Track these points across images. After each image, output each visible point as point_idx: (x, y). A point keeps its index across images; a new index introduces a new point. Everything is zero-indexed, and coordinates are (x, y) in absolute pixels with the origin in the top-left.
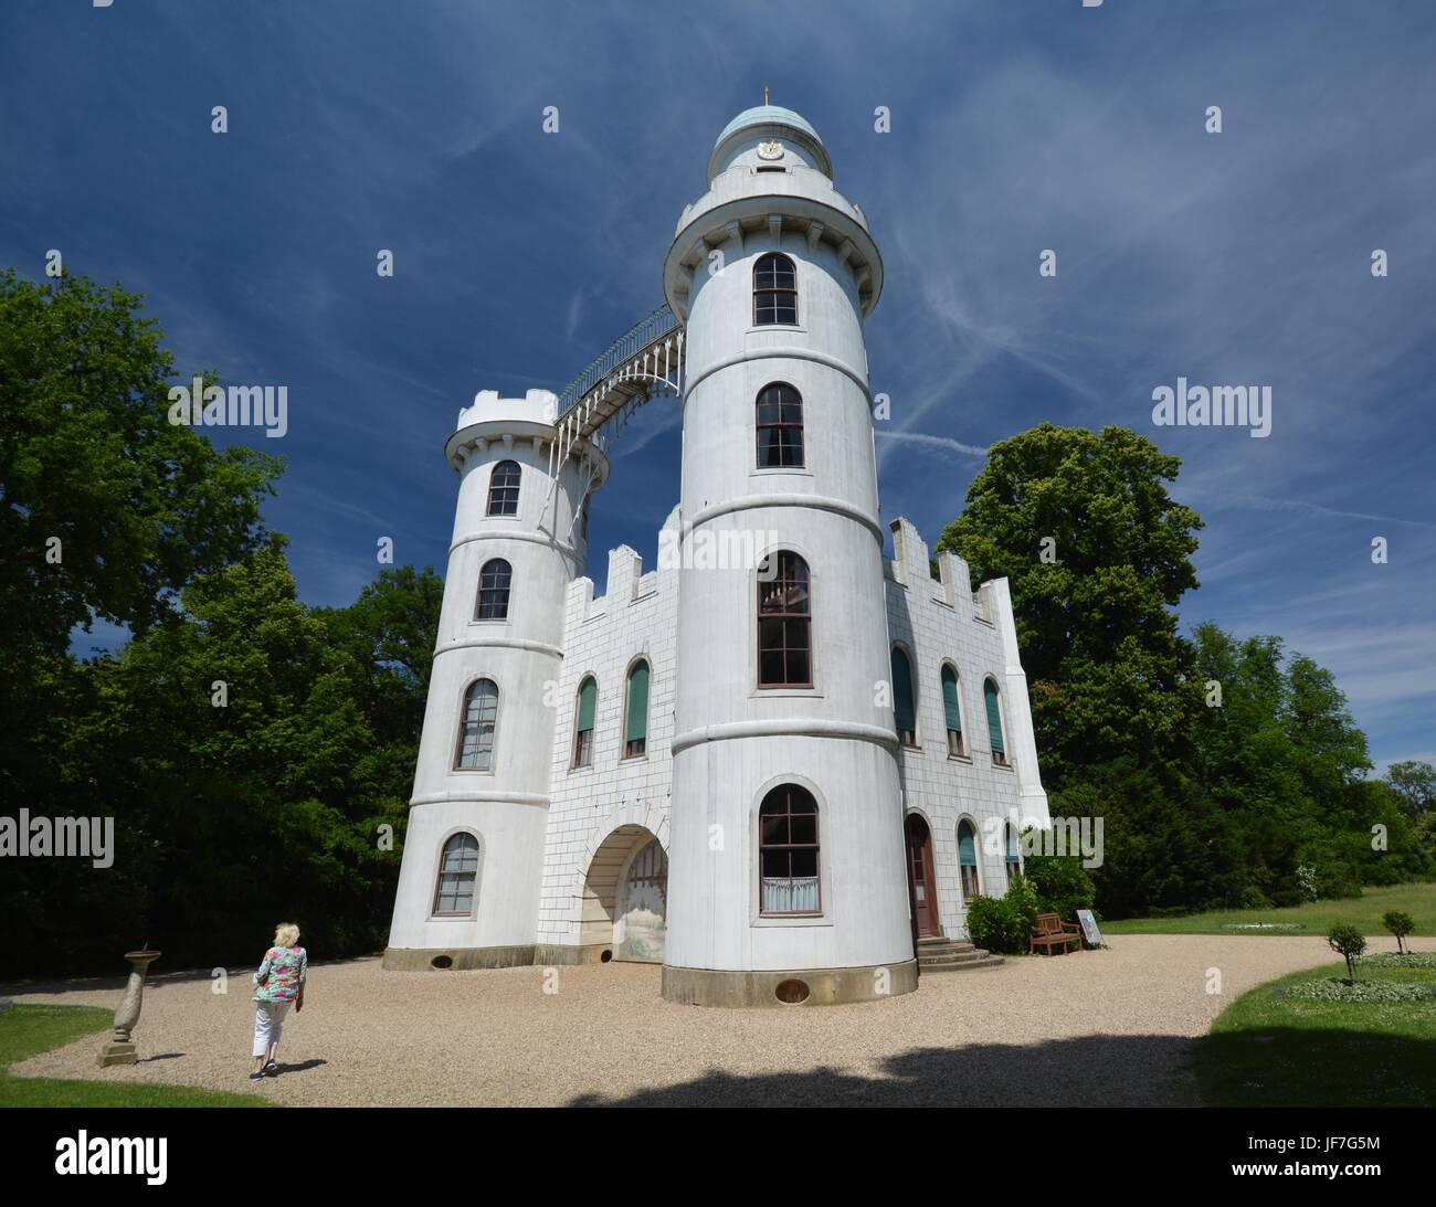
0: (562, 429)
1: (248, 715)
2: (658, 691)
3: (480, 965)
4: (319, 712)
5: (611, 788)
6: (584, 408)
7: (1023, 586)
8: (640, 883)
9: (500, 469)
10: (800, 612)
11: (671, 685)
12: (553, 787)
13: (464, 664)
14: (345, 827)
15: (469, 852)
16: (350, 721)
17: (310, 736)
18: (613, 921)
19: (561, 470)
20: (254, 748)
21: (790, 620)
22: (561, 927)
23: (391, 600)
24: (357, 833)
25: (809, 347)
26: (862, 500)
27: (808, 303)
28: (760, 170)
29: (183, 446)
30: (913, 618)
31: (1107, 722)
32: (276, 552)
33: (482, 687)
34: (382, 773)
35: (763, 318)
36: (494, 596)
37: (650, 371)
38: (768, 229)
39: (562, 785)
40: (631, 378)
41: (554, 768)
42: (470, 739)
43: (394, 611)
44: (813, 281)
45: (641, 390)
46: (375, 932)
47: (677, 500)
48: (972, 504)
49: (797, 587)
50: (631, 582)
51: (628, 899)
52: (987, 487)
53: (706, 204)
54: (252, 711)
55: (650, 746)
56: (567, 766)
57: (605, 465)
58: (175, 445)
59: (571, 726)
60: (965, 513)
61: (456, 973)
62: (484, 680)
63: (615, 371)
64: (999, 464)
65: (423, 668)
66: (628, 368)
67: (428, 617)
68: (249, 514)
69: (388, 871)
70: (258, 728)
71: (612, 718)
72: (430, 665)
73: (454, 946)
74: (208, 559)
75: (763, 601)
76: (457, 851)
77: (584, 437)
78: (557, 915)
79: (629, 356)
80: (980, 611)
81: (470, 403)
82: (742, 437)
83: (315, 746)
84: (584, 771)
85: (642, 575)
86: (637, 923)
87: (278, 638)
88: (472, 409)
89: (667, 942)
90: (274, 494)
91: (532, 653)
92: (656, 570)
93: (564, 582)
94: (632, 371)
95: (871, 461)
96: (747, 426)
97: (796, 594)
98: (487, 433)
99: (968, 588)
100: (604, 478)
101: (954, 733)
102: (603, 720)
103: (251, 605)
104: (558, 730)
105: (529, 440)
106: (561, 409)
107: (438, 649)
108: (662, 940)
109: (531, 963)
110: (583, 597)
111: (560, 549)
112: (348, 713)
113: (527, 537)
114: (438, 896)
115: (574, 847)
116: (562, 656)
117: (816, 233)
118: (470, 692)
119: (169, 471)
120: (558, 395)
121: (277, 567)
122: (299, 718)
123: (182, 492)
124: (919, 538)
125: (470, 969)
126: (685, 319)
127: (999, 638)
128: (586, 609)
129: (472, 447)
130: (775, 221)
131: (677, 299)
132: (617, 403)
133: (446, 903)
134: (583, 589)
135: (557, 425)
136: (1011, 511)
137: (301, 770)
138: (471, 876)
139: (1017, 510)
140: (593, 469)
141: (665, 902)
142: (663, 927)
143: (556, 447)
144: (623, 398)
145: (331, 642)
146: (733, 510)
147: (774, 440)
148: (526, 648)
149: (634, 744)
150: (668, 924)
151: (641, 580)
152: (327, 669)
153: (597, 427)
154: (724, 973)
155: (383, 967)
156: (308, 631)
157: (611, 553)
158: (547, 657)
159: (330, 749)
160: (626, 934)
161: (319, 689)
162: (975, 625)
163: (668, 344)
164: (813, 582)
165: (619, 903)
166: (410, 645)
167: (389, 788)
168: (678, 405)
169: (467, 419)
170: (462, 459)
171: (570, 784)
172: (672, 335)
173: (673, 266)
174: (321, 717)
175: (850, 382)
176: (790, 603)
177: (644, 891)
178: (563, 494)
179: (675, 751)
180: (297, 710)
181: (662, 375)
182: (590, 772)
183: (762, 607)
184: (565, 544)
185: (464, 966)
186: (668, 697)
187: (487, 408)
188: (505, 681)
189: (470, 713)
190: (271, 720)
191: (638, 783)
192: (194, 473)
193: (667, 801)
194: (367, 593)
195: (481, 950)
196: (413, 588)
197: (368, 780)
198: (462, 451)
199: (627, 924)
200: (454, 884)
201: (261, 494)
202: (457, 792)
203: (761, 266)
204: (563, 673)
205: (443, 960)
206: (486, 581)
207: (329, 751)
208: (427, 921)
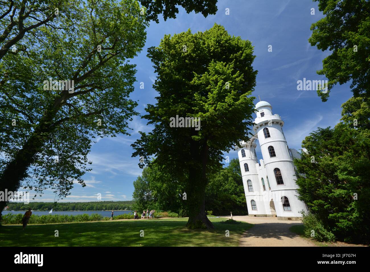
3: (260, 217)
4: (230, 183)
13: (246, 178)
16: (234, 184)
17: (230, 187)
19: (250, 149)
20: (225, 189)
24: (240, 199)
27: (271, 133)
34: (240, 190)
35: (266, 137)
36: (247, 169)
39: (263, 193)
41: (262, 191)
42: (250, 187)
44: (271, 130)
61: (258, 217)
63: (252, 137)
69: (245, 204)
71: (267, 184)
73: (256, 214)
76: (253, 202)
78: (268, 210)
93: (255, 164)
102: (265, 184)
104: (261, 185)
107: (242, 176)
109: (267, 217)
112: (234, 182)
113: (248, 159)
114: (252, 208)
116: (258, 175)
118: (248, 181)
128: (259, 168)
130: (263, 124)
133: (253, 209)
134: (258, 165)
135: (247, 144)
137: (231, 191)
138: (255, 205)
143: (248, 146)
147: (272, 153)
148: (253, 175)
152: (229, 177)
154: (282, 217)
155: (249, 216)
158: (256, 175)
161: (229, 180)
164: (281, 171)
173: (254, 130)
178: (251, 152)
180: (228, 183)
182: (266, 191)
184: (254, 159)
188: (252, 180)
189: (249, 184)
190: (226, 185)
195: (259, 215)
200: (253, 206)
202: (250, 195)
203: (264, 130)
204: (259, 177)
205: (255, 216)
206: (245, 166)
207: (233, 188)
208: (252, 211)
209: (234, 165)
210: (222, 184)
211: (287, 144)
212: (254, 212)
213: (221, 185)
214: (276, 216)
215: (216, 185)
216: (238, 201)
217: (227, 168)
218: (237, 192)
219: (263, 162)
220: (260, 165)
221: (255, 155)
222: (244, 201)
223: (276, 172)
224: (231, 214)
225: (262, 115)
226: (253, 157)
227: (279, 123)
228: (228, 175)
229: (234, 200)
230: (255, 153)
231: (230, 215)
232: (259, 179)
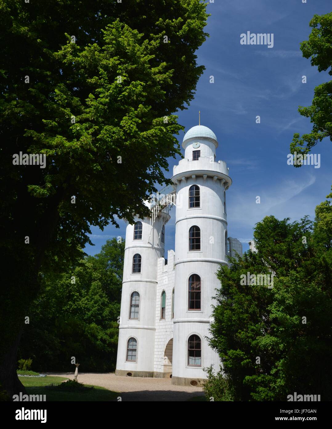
0: (153, 210)
3: (139, 376)
4: (93, 295)
9: (137, 224)
10: (199, 290)
12: (156, 324)
13: (130, 287)
14: (103, 332)
15: (134, 343)
16: (102, 297)
20: (77, 307)
22: (159, 367)
24: (106, 334)
27: (203, 200)
33: (135, 294)
34: (111, 313)
35: (192, 205)
36: (137, 267)
38: (192, 178)
39: (158, 324)
41: (156, 319)
42: (133, 309)
44: (205, 192)
46: (113, 365)
54: (77, 296)
56: (160, 318)
59: (160, 306)
61: (134, 378)
62: (135, 292)
69: (115, 346)
70: (78, 301)
71: (169, 306)
73: (132, 370)
75: (190, 286)
76: (132, 343)
78: (158, 363)
82: (186, 242)
84: (163, 320)
87: (80, 272)
91: (148, 283)
93: (157, 259)
96: (187, 238)
104: (157, 306)
107: (123, 281)
110: (162, 265)
111: (155, 248)
113: (145, 246)
114: (127, 356)
115: (162, 343)
116: (157, 283)
117: (205, 177)
118: (132, 295)
122: (88, 297)
125: (137, 377)
128: (163, 269)
130: (194, 176)
133: (129, 358)
134: (162, 262)
137: (90, 314)
138: (135, 350)
147: (193, 242)
148: (146, 282)
152: (95, 280)
154: (180, 379)
155: (115, 375)
156: (88, 268)
157: (168, 251)
158: (153, 284)
161: (92, 287)
164: (201, 282)
171: (160, 324)
174: (93, 297)
180: (87, 295)
182: (165, 321)
183: (190, 288)
184: (156, 246)
185: (135, 376)
188: (141, 292)
189: (133, 301)
190: (81, 298)
195: (139, 372)
197: (108, 316)
200: (131, 352)
202: (130, 326)
203: (191, 189)
204: (158, 288)
205: (129, 374)
206: (134, 261)
207: (96, 308)
208: (125, 362)
209: (111, 253)
210: (73, 295)
211: (226, 228)
212: (130, 367)
213: (70, 297)
214: (171, 376)
215: (56, 297)
216: (99, 337)
217: (93, 259)
218: (102, 317)
219: (173, 257)
220: (166, 263)
221: (162, 240)
223: (192, 283)
224: (77, 369)
225: (196, 155)
226: (157, 241)
227: (223, 182)
228: (91, 275)
229: (92, 335)
230: (163, 234)
231: (74, 371)
232: (156, 293)
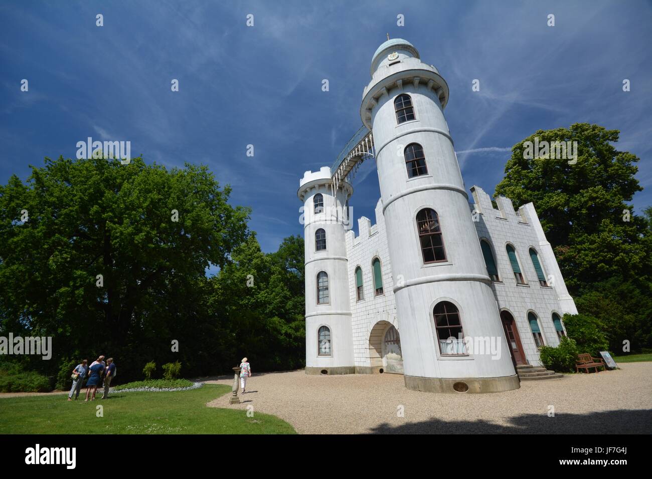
0: (334, 179)
1: (254, 290)
2: (385, 269)
3: (337, 374)
4: (273, 288)
5: (373, 307)
6: (341, 170)
7: (541, 205)
8: (389, 343)
9: (316, 197)
10: (437, 231)
11: (389, 266)
12: (352, 308)
13: (315, 267)
14: (287, 326)
15: (327, 333)
16: (283, 290)
17: (272, 296)
18: (382, 357)
19: (337, 193)
20: (257, 301)
21: (433, 236)
22: (363, 360)
23: (289, 248)
24: (291, 327)
25: (422, 127)
26: (456, 182)
27: (418, 110)
28: (390, 65)
29: (225, 209)
30: (488, 227)
31: (601, 262)
32: (253, 237)
33: (322, 274)
34: (295, 307)
35: (401, 120)
36: (321, 242)
37: (362, 151)
38: (397, 86)
39: (355, 307)
40: (355, 155)
41: (351, 301)
42: (321, 293)
43: (290, 251)
44: (420, 101)
45: (359, 159)
46: (301, 361)
47: (380, 196)
48: (508, 173)
49: (433, 222)
50: (368, 230)
51: (386, 349)
52: (514, 165)
53: (372, 85)
55: (385, 290)
56: (355, 300)
57: (351, 189)
58: (223, 209)
59: (354, 285)
60: (505, 178)
61: (330, 376)
62: (322, 272)
63: (349, 154)
64: (518, 153)
65: (302, 269)
66: (354, 152)
67: (301, 252)
68: (245, 227)
69: (301, 342)
70: (257, 294)
71: (368, 281)
72: (304, 268)
73: (327, 366)
74: (236, 243)
75: (420, 229)
76: (323, 332)
77: (342, 180)
78: (361, 355)
79: (352, 148)
80: (522, 219)
81: (303, 177)
82: (401, 168)
83: (274, 299)
84: (362, 301)
85: (371, 226)
86: (391, 358)
87: (258, 265)
88: (304, 179)
89: (404, 365)
90: (250, 219)
91: (337, 260)
92: (376, 223)
93: (344, 234)
94: (355, 153)
95: (456, 165)
96: (402, 163)
97: (433, 225)
98: (310, 186)
99: (513, 210)
100: (352, 194)
101: (518, 274)
102: (366, 282)
103: (249, 255)
104: (350, 287)
105: (324, 185)
106: (332, 172)
107: (306, 263)
108: (402, 365)
109: (354, 373)
110: (351, 238)
112: (282, 287)
114: (319, 349)
115: (363, 330)
116: (347, 260)
117: (417, 81)
118: (318, 276)
119: (222, 217)
120: (331, 167)
121: (255, 242)
122: (268, 290)
123: (226, 223)
124: (484, 193)
125: (334, 374)
126: (371, 129)
127: (533, 230)
128: (353, 242)
129: (306, 192)
130: (400, 82)
131: (367, 122)
132: (352, 165)
133: (322, 351)
134: (351, 235)
135: (332, 178)
136: (528, 173)
137: (271, 307)
138: (329, 341)
139: (532, 172)
140: (347, 191)
141: (400, 350)
142: (401, 360)
143: (333, 186)
144: (354, 163)
145: (273, 264)
146: (402, 196)
147: (414, 166)
148: (334, 259)
149: (379, 290)
150: (403, 359)
151: (371, 228)
152: (273, 273)
153: (346, 175)
155: (306, 373)
156: (266, 261)
157: (359, 220)
158: (342, 261)
159: (278, 299)
160: (387, 362)
161: (272, 280)
162: (520, 226)
163: (367, 139)
164: (440, 219)
165: (382, 350)
166: (297, 262)
167: (298, 312)
168: (374, 161)
169: (303, 182)
170: (303, 196)
171: (358, 307)
172: (367, 136)
173: (364, 110)
174: (274, 289)
175: (442, 135)
176: (432, 228)
177: (391, 346)
178: (338, 202)
179: (395, 291)
180: (267, 288)
181: (366, 151)
182: (364, 302)
183: (420, 232)
185: (332, 373)
186: (389, 271)
187: (309, 177)
188: (329, 271)
189: (320, 284)
191: (382, 305)
192: (229, 217)
193: (395, 311)
194: (281, 247)
195: (336, 368)
196: (294, 243)
197: (291, 309)
198: (303, 194)
199: (387, 359)
200: (323, 344)
201: (247, 220)
202: (319, 312)
203: (397, 100)
204: (349, 266)
205: (324, 372)
206: (317, 238)
207: (278, 300)
208: (317, 357)
212: (323, 362)
214: (381, 371)
216: (283, 332)
218: (286, 310)
219: (366, 224)
222: (298, 334)
223: (424, 223)
227: (440, 93)
228: (270, 269)
229: (275, 329)
232: (347, 272)
